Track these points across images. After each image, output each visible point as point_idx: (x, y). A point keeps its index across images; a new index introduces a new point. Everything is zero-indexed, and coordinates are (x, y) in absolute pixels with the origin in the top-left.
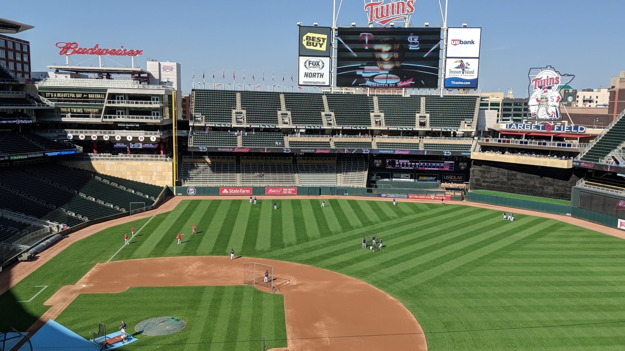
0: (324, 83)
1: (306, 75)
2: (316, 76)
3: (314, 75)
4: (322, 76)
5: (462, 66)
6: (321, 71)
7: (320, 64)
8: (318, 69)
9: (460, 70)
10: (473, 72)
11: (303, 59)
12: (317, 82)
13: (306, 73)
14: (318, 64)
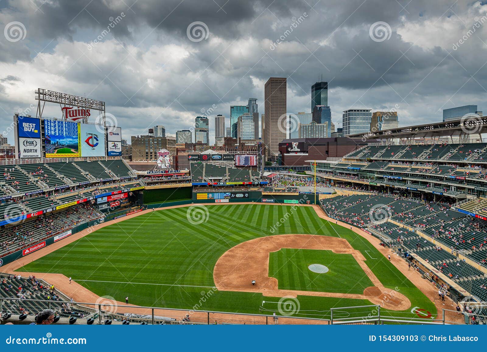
0: (38, 156)
1: (25, 151)
2: (32, 151)
3: (30, 151)
4: (36, 151)
5: (115, 146)
6: (35, 148)
7: (34, 143)
8: (33, 146)
9: (114, 147)
10: (119, 149)
11: (22, 140)
12: (33, 156)
13: (24, 149)
14: (33, 143)
